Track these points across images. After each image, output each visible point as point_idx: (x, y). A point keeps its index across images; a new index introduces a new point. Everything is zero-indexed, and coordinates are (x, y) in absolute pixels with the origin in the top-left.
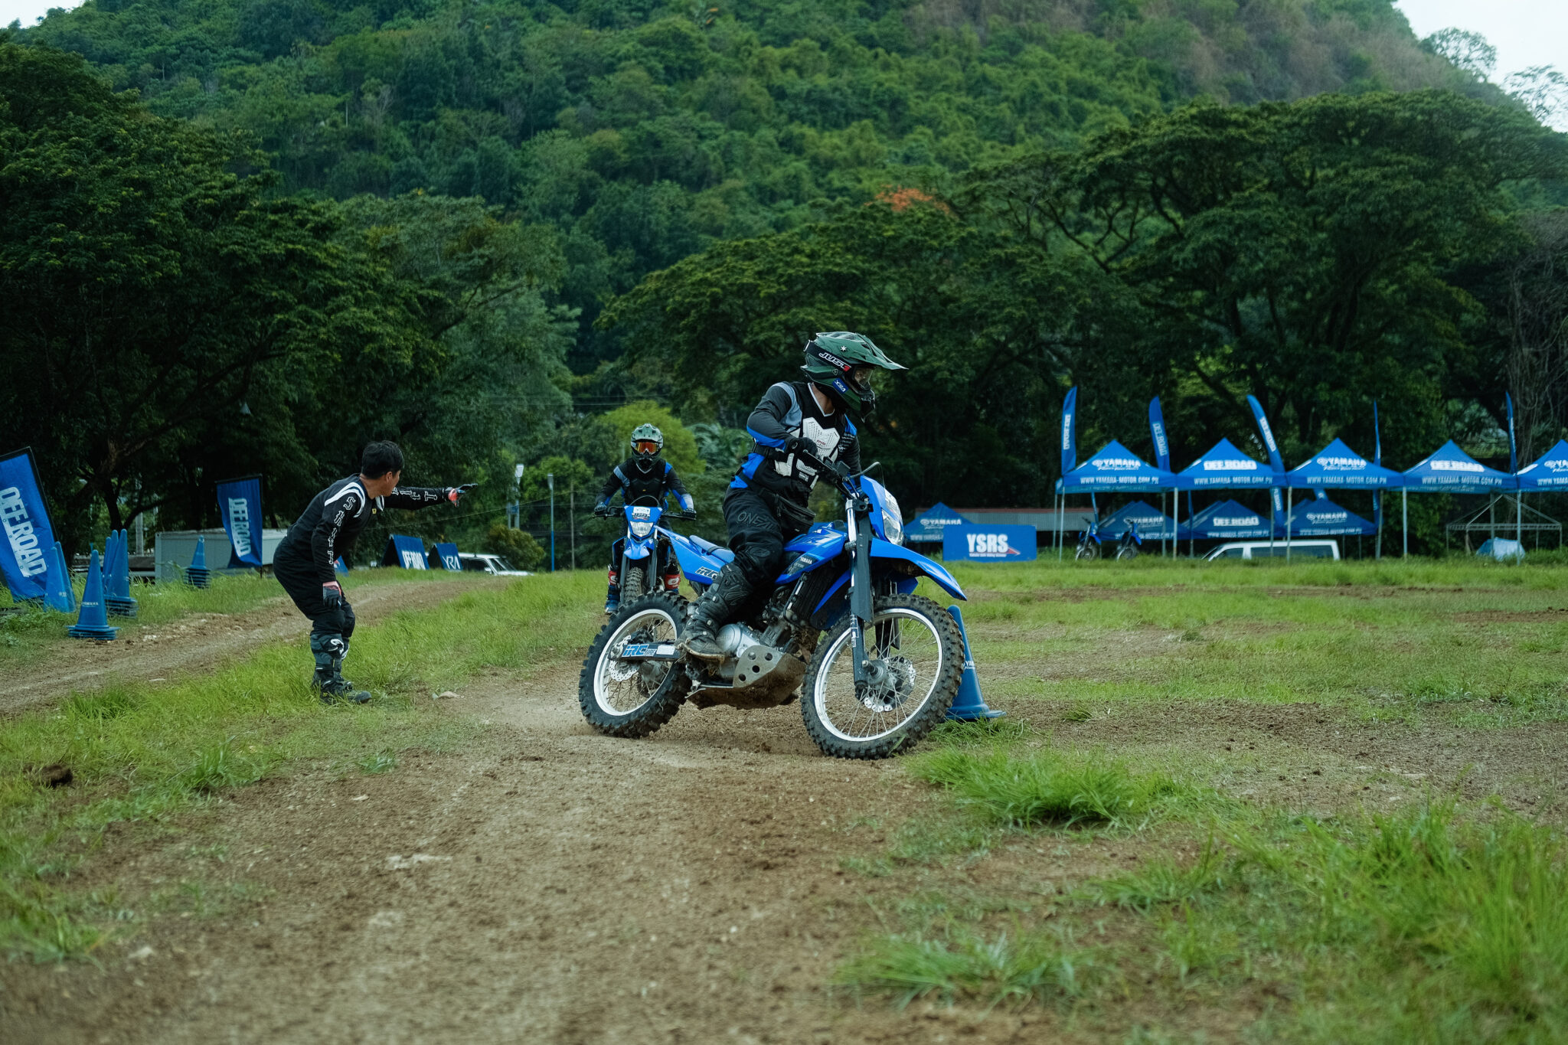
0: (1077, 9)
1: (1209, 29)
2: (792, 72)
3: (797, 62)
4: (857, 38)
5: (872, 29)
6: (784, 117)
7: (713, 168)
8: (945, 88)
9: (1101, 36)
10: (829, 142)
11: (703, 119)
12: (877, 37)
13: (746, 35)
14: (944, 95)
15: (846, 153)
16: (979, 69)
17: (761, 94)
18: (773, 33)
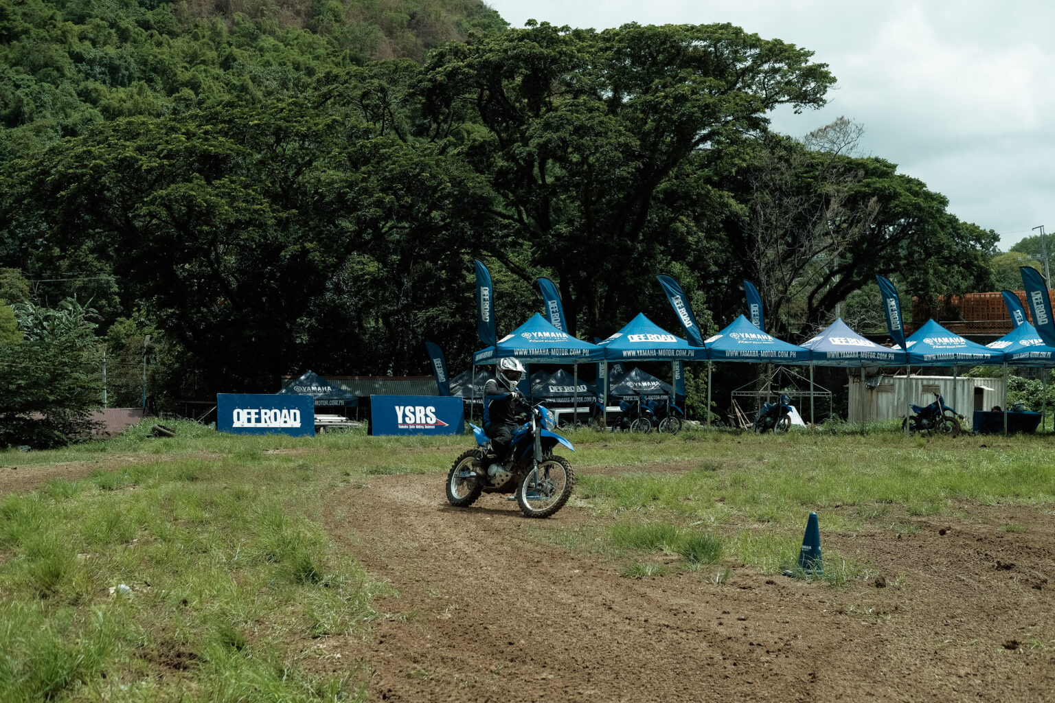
0: (298, 13)
1: (390, 33)
2: (87, 43)
3: (91, 36)
4: (137, 22)
5: (149, 15)
6: (82, 75)
7: (26, 109)
8: (203, 62)
9: (315, 32)
10: (115, 96)
11: (18, 72)
12: (152, 22)
13: (51, 13)
14: (203, 67)
15: (129, 104)
16: (228, 50)
17: (63, 57)
18: (71, 13)
